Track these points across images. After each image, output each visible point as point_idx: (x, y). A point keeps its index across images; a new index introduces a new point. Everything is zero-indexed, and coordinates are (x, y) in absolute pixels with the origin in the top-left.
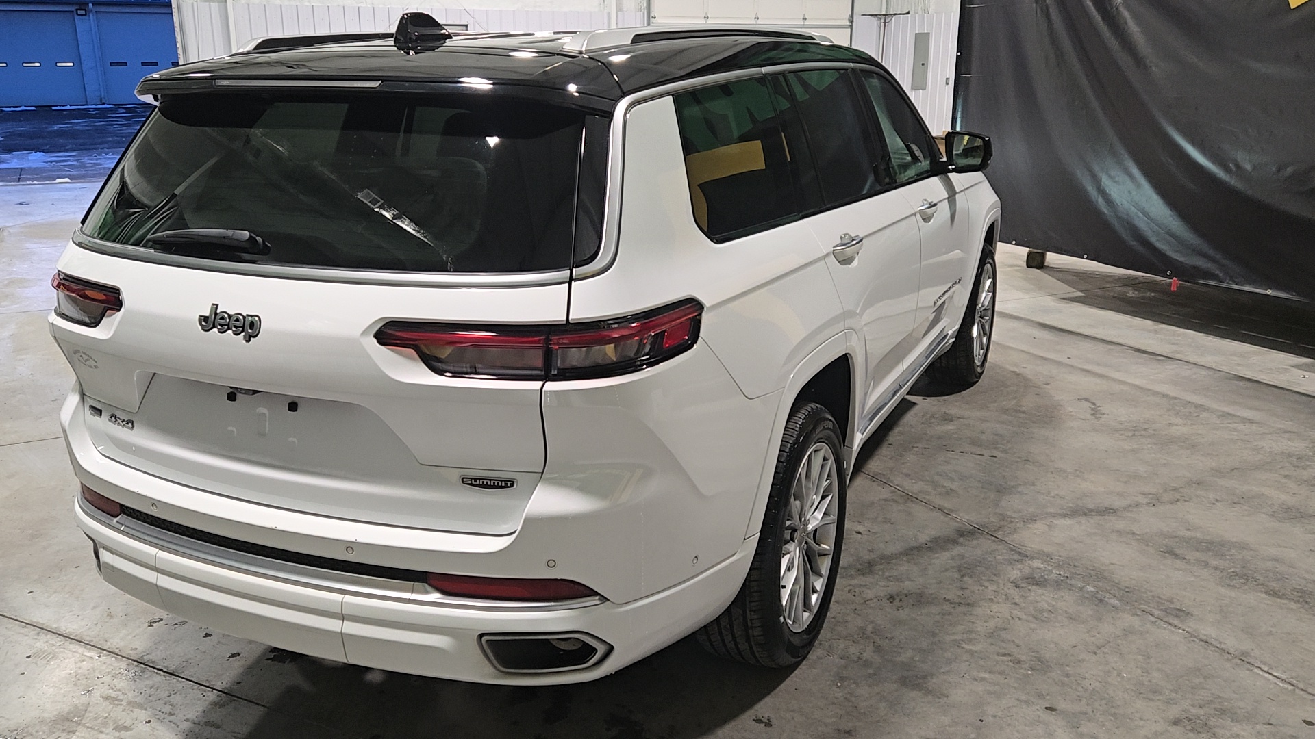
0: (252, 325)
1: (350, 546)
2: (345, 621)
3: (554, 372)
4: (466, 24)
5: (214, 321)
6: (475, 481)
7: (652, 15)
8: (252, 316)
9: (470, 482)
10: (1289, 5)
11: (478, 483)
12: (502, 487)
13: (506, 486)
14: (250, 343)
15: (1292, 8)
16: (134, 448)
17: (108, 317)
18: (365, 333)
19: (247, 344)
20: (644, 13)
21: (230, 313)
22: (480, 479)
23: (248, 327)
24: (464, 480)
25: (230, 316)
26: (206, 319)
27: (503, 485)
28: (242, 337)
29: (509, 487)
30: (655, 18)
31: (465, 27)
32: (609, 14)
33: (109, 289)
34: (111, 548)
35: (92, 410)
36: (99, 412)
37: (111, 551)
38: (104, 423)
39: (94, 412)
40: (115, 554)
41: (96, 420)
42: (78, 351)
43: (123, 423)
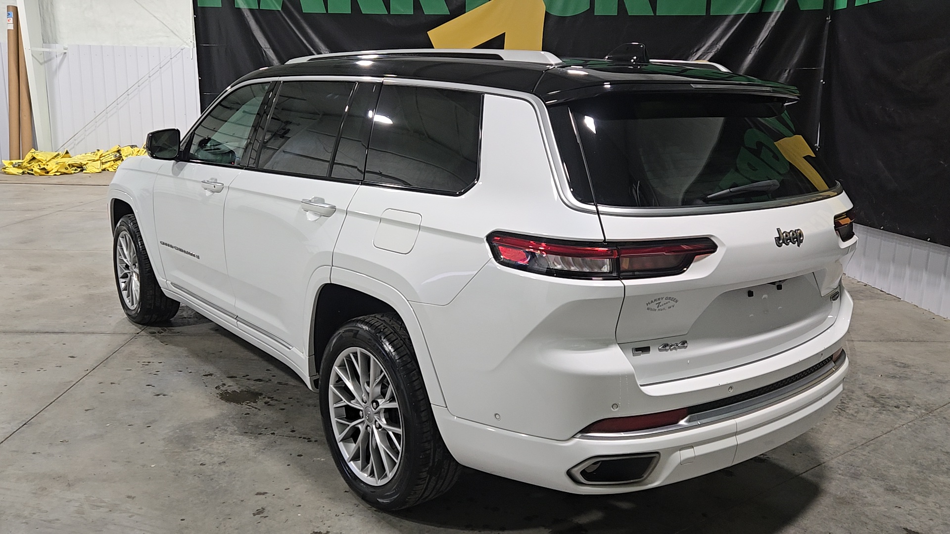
5: (781, 239)
16: (688, 362)
17: (695, 261)
33: (699, 240)
34: (692, 443)
35: (637, 350)
36: (646, 350)
37: (691, 446)
38: (655, 356)
39: (641, 352)
40: (695, 446)
41: (644, 358)
42: (656, 301)
43: (676, 347)
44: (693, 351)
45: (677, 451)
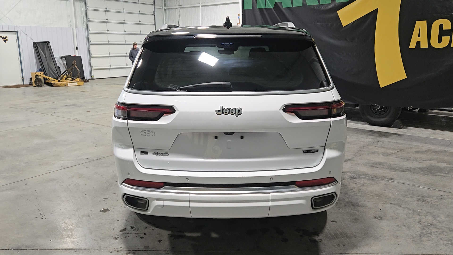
0: (239, 111)
1: (272, 177)
2: (271, 202)
3: (332, 116)
4: (17, 31)
5: (221, 111)
6: (307, 151)
7: (89, 29)
8: (238, 108)
9: (306, 152)
10: (342, 26)
11: (308, 152)
12: (315, 152)
13: (316, 152)
14: (238, 117)
15: (343, 26)
16: (169, 162)
17: (164, 116)
18: (280, 109)
19: (237, 117)
20: (85, 29)
21: (228, 108)
22: (309, 151)
23: (237, 112)
24: (304, 151)
25: (229, 109)
26: (219, 111)
27: (315, 151)
28: (235, 115)
29: (317, 152)
30: (90, 30)
31: (16, 33)
32: (73, 29)
33: (166, 107)
34: (163, 199)
35: (142, 152)
36: (147, 153)
37: (162, 200)
38: (150, 156)
39: (144, 153)
40: (165, 201)
41: (145, 156)
42: (144, 131)
43: (162, 154)
44: (171, 158)
45: (155, 200)
